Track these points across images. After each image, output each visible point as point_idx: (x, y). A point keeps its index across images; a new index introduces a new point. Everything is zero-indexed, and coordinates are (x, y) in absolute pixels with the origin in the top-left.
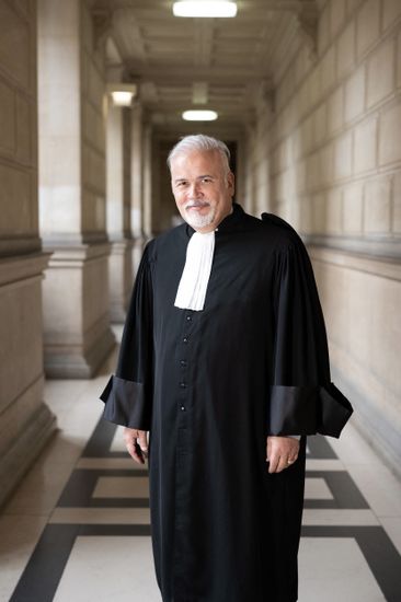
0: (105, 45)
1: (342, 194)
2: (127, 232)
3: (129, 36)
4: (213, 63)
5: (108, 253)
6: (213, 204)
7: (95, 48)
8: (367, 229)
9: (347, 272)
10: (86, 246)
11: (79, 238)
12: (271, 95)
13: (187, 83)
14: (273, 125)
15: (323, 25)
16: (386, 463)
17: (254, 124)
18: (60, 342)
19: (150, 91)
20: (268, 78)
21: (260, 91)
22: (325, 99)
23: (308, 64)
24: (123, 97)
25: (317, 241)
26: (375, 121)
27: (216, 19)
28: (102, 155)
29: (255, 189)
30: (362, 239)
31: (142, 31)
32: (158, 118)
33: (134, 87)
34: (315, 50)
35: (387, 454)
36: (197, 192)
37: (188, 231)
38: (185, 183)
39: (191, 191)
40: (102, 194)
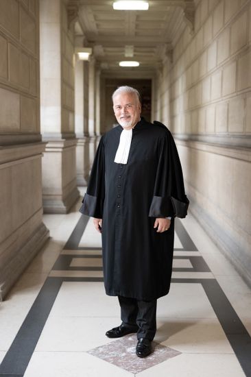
0: (74, 25)
1: (206, 111)
2: (86, 133)
3: (88, 20)
4: (136, 34)
5: (75, 145)
6: (132, 116)
7: (69, 28)
8: (217, 130)
9: (207, 154)
10: (64, 140)
11: (60, 135)
12: (170, 53)
13: (122, 45)
14: (172, 70)
15: (197, 15)
16: (223, 253)
17: (161, 69)
18: (50, 193)
19: (99, 49)
20: (169, 43)
21: (165, 50)
22: (198, 57)
23: (190, 36)
24: (84, 55)
25: (194, 137)
26: (221, 72)
27: (138, 11)
28: (72, 89)
29: (162, 108)
30: (215, 136)
31: (95, 17)
32: (104, 65)
33: (90, 50)
34: (193, 29)
35: (223, 248)
36: (125, 111)
37: (120, 129)
38: (120, 107)
39: (122, 111)
40: (72, 111)
